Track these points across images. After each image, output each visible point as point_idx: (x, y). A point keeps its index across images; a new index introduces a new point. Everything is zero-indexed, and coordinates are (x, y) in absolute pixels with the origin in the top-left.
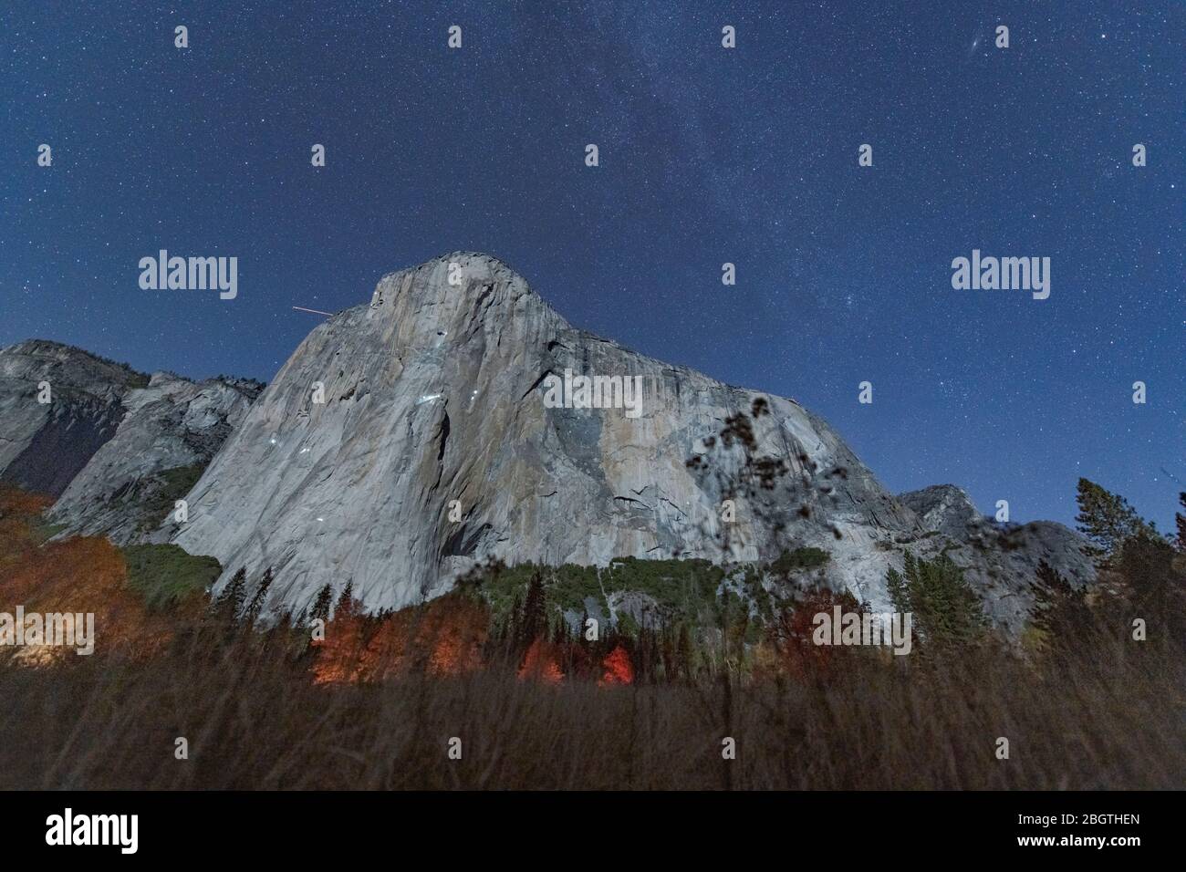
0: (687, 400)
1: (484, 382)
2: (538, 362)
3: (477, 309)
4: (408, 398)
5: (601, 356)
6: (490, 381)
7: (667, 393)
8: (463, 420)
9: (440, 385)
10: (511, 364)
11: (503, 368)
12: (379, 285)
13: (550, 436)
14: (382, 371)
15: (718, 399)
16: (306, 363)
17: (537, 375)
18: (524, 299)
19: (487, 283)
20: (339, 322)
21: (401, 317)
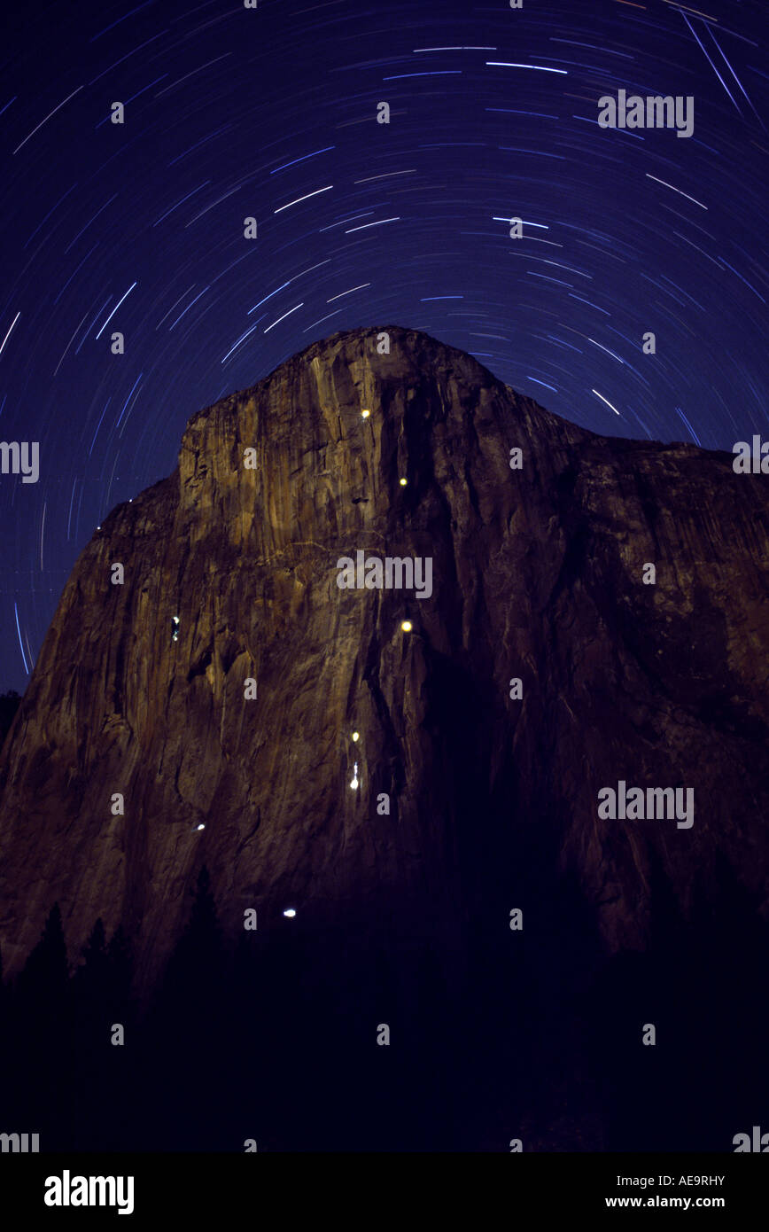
1: (470, 582)
4: (350, 640)
5: (673, 481)
6: (479, 577)
10: (506, 535)
11: (493, 549)
13: (626, 669)
14: (259, 601)
16: (88, 622)
19: (410, 382)
21: (262, 487)
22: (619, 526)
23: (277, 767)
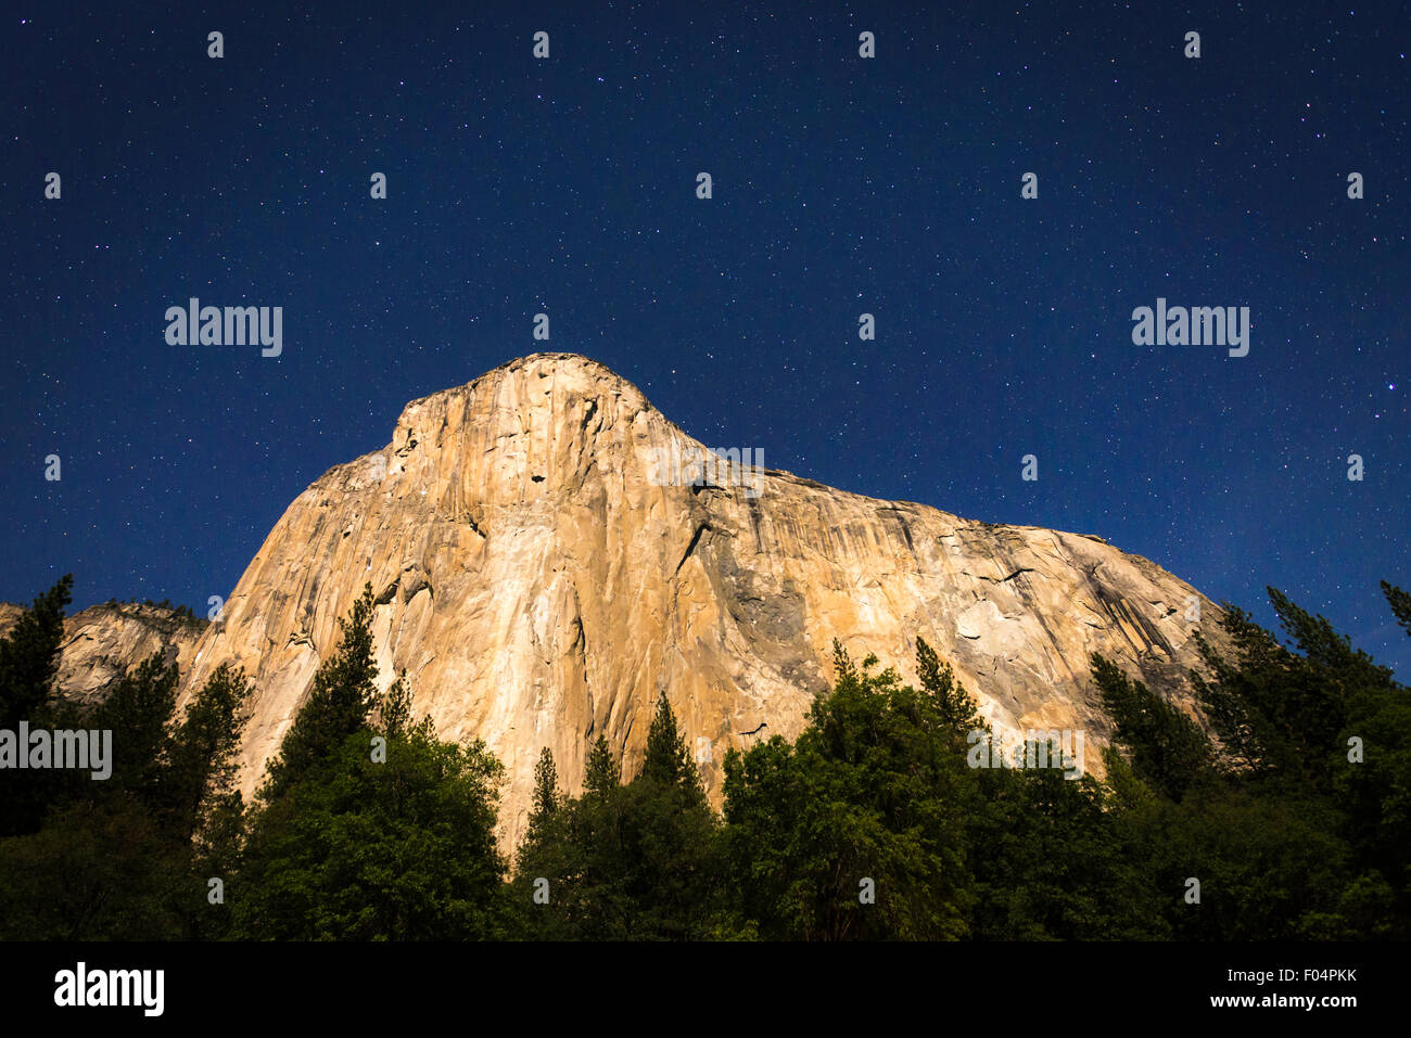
0: (927, 553)
1: (618, 550)
2: (686, 512)
3: (583, 439)
4: (516, 582)
5: (774, 497)
6: (624, 547)
7: (893, 545)
8: (603, 613)
9: (560, 559)
10: (648, 518)
11: (637, 528)
12: (403, 420)
13: (729, 631)
14: (444, 549)
15: (976, 547)
16: (292, 555)
17: (689, 534)
18: (642, 418)
19: (588, 396)
20: (335, 486)
21: (460, 460)
22: (733, 524)
23: (440, 679)
